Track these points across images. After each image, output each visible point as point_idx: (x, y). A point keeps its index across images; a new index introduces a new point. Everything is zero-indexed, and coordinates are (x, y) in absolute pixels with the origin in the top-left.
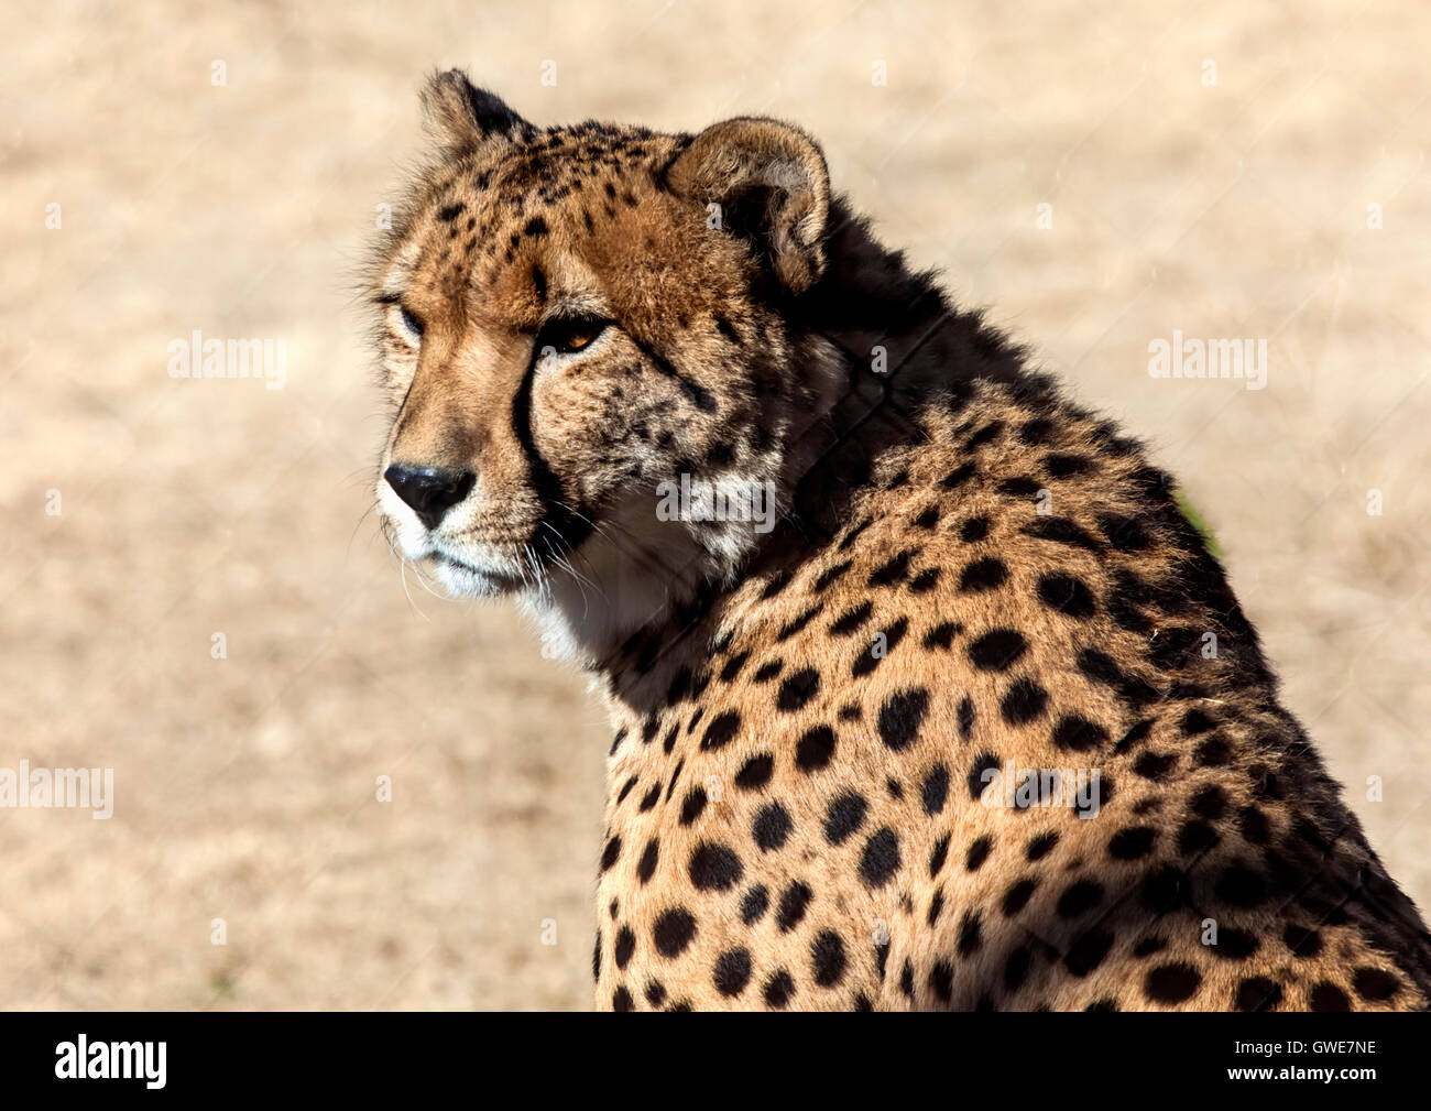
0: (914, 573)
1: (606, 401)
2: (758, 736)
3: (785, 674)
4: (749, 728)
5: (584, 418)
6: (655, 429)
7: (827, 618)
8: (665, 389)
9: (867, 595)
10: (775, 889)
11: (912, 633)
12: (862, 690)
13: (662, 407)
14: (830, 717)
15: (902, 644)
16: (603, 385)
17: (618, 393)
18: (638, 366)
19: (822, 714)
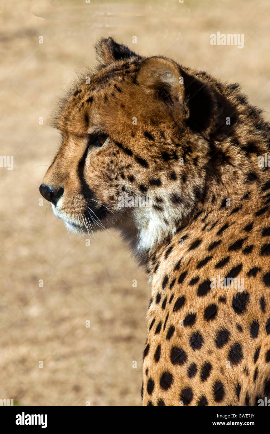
0: (244, 246)
1: (108, 165)
2: (191, 307)
3: (200, 282)
4: (188, 303)
5: (101, 171)
6: (126, 174)
7: (214, 261)
8: (129, 160)
9: (228, 254)
10: (199, 365)
11: (244, 270)
12: (227, 291)
13: (129, 166)
14: (216, 301)
15: (240, 274)
16: (107, 160)
17: (112, 162)
18: (118, 152)
19: (213, 299)
